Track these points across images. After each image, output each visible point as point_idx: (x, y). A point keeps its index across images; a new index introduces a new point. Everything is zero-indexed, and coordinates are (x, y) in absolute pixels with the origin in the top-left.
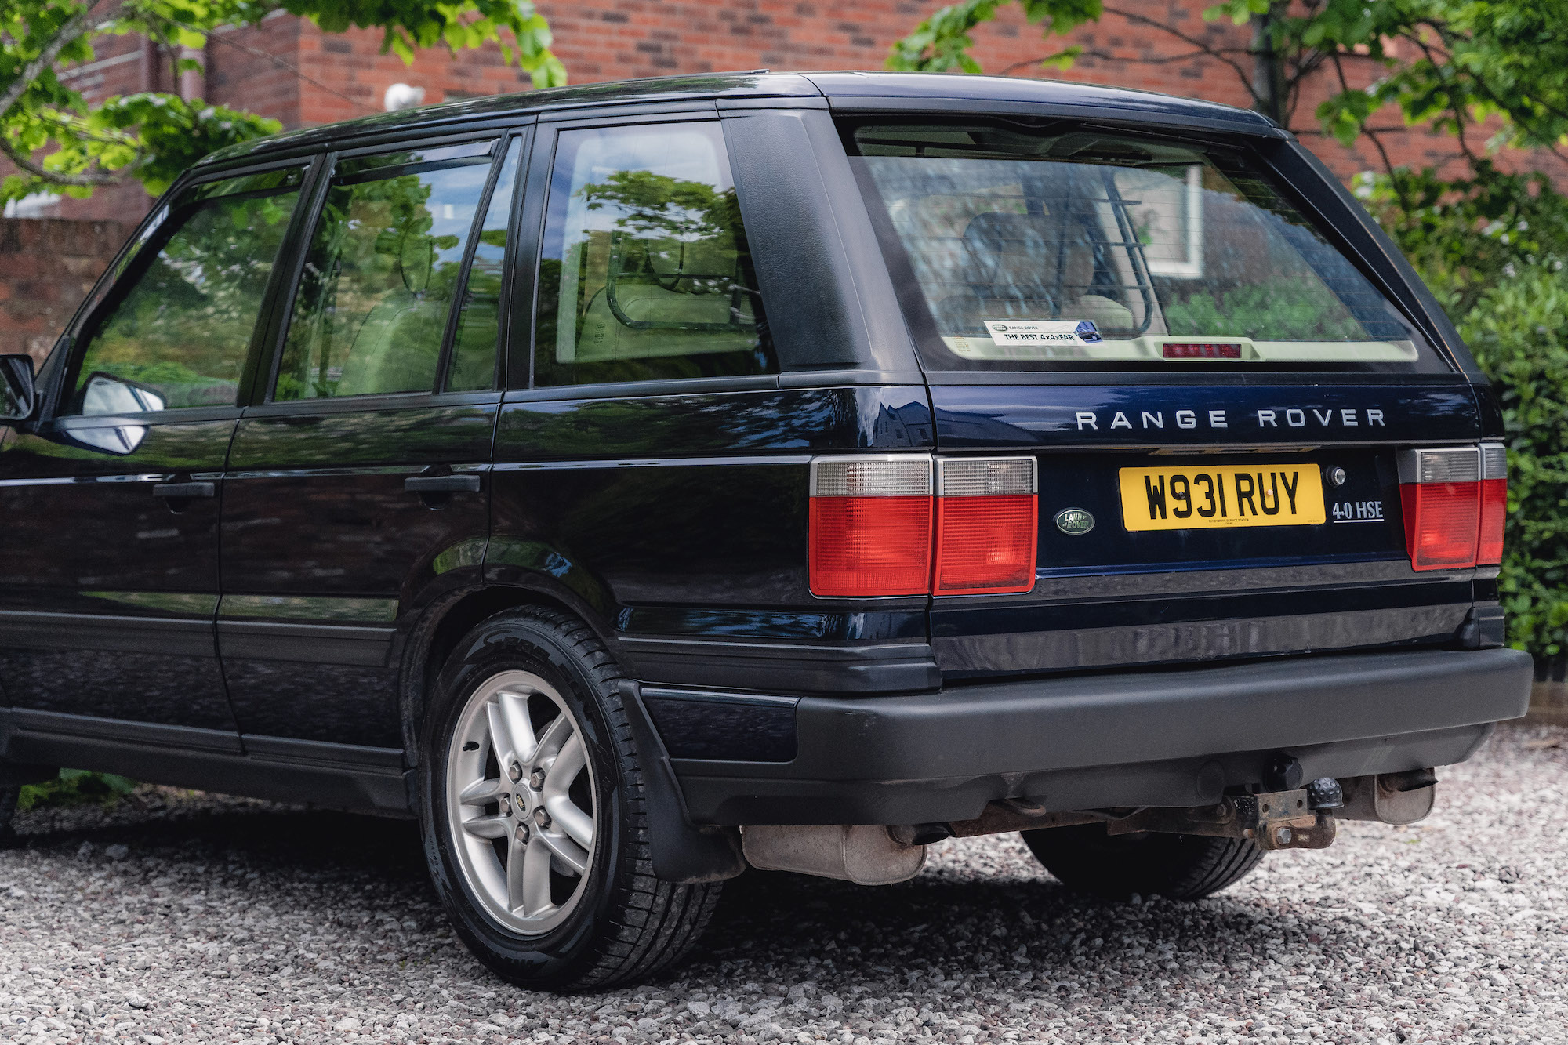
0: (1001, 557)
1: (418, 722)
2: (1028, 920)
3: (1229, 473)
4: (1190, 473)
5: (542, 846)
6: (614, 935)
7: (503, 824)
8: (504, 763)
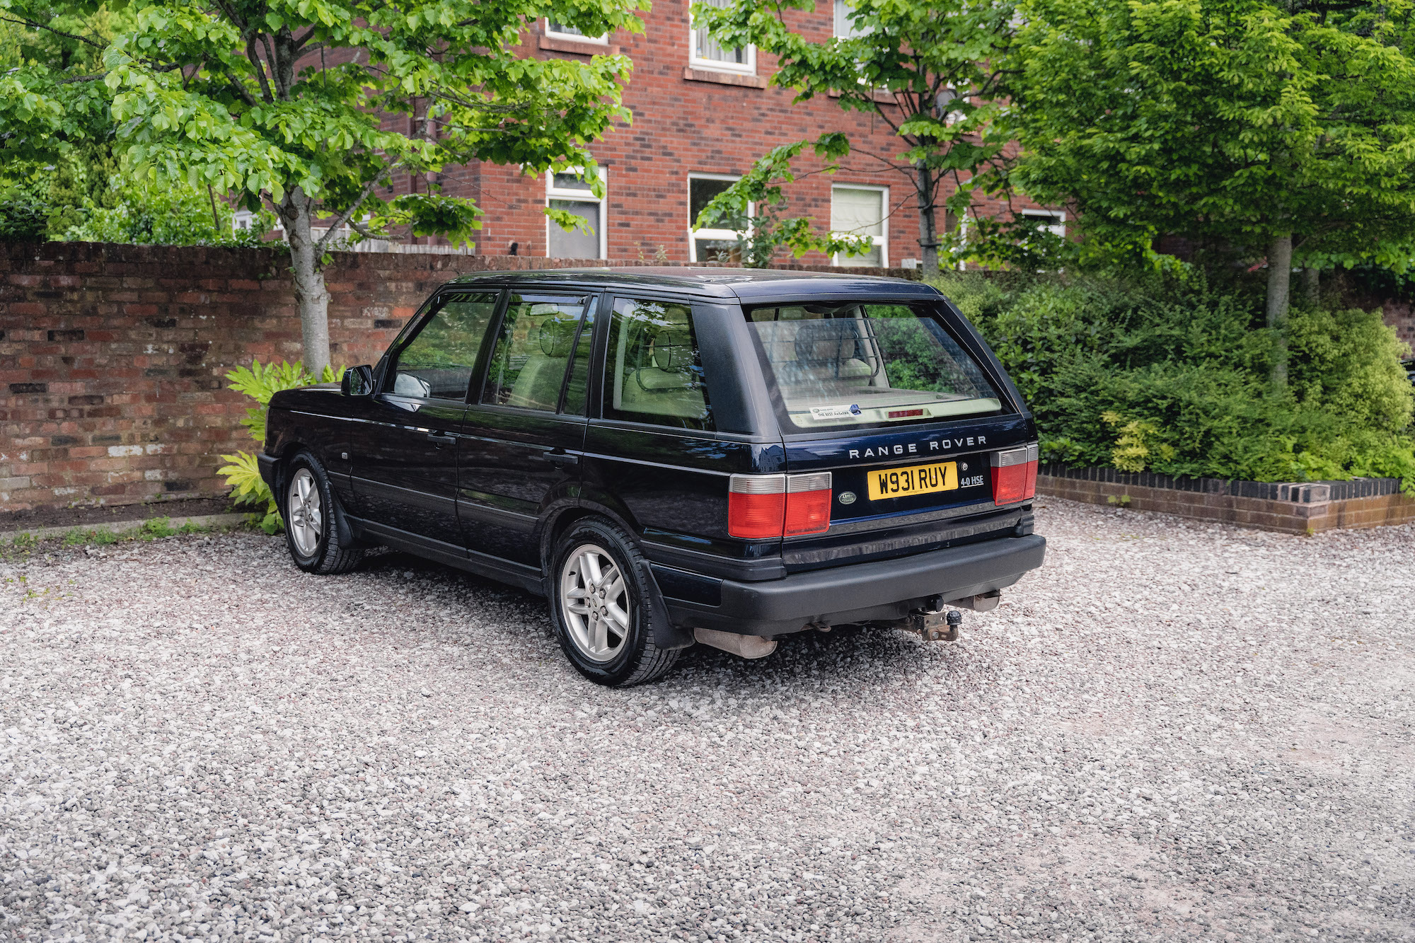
0: (813, 517)
1: (549, 558)
2: (817, 645)
3: (916, 469)
4: (899, 471)
5: (604, 623)
6: (636, 668)
7: (585, 610)
8: (587, 583)
